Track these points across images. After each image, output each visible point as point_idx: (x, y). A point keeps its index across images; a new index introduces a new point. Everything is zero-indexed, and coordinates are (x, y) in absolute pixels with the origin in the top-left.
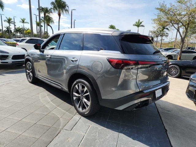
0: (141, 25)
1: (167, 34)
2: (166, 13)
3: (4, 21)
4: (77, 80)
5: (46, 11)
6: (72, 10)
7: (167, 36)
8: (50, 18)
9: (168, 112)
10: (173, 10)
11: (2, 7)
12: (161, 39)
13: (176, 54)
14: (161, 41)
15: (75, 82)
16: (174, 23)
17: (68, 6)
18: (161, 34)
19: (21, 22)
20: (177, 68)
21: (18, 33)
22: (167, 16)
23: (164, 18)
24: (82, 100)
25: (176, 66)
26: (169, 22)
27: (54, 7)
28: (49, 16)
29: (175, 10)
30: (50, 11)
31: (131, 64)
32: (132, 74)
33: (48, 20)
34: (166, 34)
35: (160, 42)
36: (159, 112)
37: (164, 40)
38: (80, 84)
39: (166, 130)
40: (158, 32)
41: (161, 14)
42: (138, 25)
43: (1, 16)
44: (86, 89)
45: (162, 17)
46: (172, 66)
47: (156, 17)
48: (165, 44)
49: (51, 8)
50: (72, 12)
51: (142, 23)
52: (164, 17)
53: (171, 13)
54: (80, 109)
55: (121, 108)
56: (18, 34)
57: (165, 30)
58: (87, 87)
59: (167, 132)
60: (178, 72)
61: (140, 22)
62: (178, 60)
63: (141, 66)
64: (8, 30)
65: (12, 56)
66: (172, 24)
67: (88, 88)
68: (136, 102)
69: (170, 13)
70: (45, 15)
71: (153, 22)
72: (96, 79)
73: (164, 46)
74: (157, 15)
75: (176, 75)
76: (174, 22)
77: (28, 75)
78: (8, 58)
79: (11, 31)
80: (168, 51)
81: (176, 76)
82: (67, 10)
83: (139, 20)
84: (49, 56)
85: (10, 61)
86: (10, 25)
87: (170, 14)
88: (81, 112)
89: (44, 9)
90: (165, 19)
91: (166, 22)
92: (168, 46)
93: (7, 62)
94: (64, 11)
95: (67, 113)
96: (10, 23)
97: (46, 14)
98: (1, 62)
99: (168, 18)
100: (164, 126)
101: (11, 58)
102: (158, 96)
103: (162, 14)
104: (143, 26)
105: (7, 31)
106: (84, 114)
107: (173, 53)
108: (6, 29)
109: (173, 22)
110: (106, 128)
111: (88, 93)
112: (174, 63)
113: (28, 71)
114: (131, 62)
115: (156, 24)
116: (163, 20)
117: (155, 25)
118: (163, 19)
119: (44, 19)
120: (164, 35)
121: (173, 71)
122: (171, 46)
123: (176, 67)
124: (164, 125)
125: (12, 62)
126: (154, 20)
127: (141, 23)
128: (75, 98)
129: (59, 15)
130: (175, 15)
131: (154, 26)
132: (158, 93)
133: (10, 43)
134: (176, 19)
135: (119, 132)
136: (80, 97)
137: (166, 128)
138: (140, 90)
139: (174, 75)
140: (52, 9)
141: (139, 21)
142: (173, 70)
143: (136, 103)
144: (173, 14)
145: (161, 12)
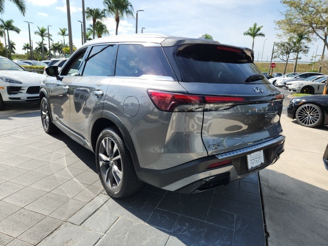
0: (259, 32)
1: (307, 49)
2: (301, 9)
3: (35, 33)
4: (104, 131)
5: (96, 14)
6: (138, 11)
7: (306, 52)
8: (103, 26)
9: (281, 196)
10: (315, 3)
11: (22, 10)
12: (295, 57)
13: (320, 83)
14: (295, 61)
15: (101, 135)
16: (317, 28)
17: (131, 6)
18: (295, 49)
19: (59, 33)
20: (316, 110)
21: (57, 51)
22: (303, 15)
23: (298, 19)
24: (111, 168)
25: (313, 106)
26: (307, 26)
27: (110, 8)
28: (101, 23)
29: (319, 4)
30: (102, 14)
31: (193, 102)
32: (197, 121)
33: (100, 29)
34: (305, 49)
35: (295, 63)
36: (264, 194)
37: (300, 58)
38: (107, 138)
39: (268, 235)
40: (289, 44)
41: (292, 11)
42: (254, 33)
43: (29, 25)
44: (116, 148)
45: (293, 17)
46: (306, 105)
47: (283, 18)
48: (303, 66)
49: (105, 10)
50: (137, 14)
51: (261, 29)
52: (298, 17)
53: (311, 9)
54: (109, 184)
55: (173, 187)
56: (57, 54)
57: (303, 41)
58: (118, 143)
59: (269, 239)
60: (318, 118)
61: (257, 27)
62: (324, 94)
63: (212, 105)
64: (42, 48)
65: (26, 89)
66: (313, 28)
67: (118, 146)
68: (202, 176)
69: (308, 10)
70: (94, 21)
71: (277, 27)
72: (129, 131)
73: (303, 69)
74: (285, 13)
75: (314, 122)
76: (317, 24)
77: (43, 119)
78: (22, 91)
79: (45, 49)
80: (306, 77)
81: (313, 124)
82: (129, 12)
83: (255, 25)
84: (67, 87)
85: (23, 95)
86: (43, 39)
87: (310, 12)
88: (110, 190)
89: (93, 11)
90: (300, 21)
91: (302, 25)
92: (309, 70)
93: (19, 98)
94: (125, 14)
95: (87, 189)
96: (44, 36)
97: (97, 20)
98: (10, 98)
99: (305, 19)
100: (265, 226)
101: (26, 91)
102: (254, 166)
103: (294, 12)
104: (261, 35)
105: (39, 49)
106: (114, 193)
107: (314, 83)
108: (39, 47)
109: (314, 25)
110: (147, 223)
111: (119, 157)
112: (311, 100)
113: (44, 113)
114: (192, 99)
115: (284, 29)
116: (297, 22)
117: (281, 32)
118: (295, 20)
119: (94, 28)
120: (301, 51)
121: (309, 116)
122: (316, 70)
123: (314, 108)
124: (265, 223)
125: (28, 98)
126: (279, 23)
127: (259, 29)
128: (101, 163)
129: (117, 20)
130: (318, 12)
131: (280, 34)
132: (255, 159)
133: (37, 68)
134: (321, 20)
135: (171, 234)
136: (108, 161)
137: (269, 230)
138: (210, 153)
139: (311, 123)
140: (106, 12)
141: (255, 27)
142: (308, 113)
143: (202, 180)
144: (315, 10)
145: (293, 8)
